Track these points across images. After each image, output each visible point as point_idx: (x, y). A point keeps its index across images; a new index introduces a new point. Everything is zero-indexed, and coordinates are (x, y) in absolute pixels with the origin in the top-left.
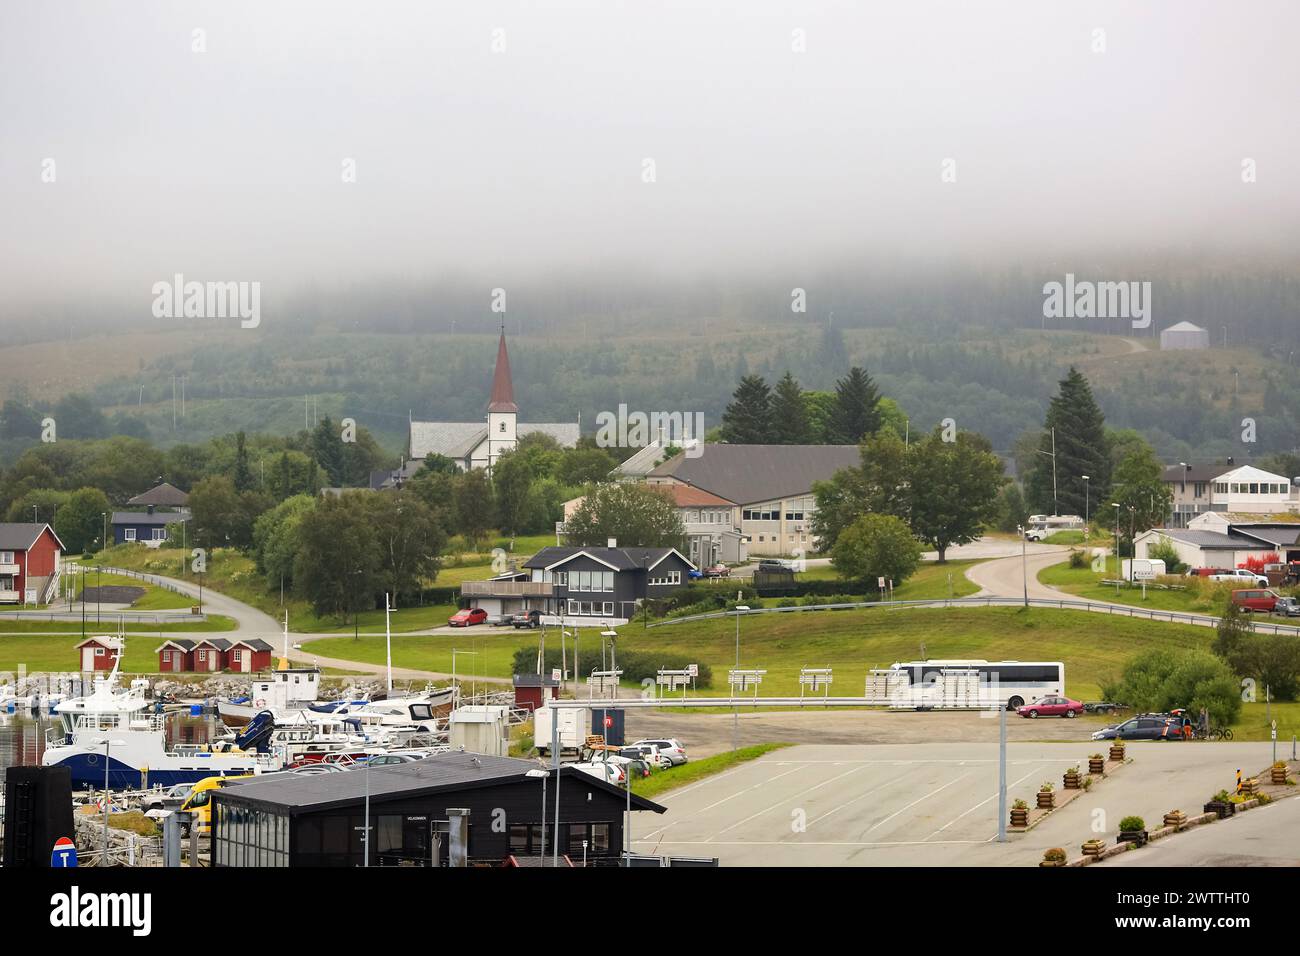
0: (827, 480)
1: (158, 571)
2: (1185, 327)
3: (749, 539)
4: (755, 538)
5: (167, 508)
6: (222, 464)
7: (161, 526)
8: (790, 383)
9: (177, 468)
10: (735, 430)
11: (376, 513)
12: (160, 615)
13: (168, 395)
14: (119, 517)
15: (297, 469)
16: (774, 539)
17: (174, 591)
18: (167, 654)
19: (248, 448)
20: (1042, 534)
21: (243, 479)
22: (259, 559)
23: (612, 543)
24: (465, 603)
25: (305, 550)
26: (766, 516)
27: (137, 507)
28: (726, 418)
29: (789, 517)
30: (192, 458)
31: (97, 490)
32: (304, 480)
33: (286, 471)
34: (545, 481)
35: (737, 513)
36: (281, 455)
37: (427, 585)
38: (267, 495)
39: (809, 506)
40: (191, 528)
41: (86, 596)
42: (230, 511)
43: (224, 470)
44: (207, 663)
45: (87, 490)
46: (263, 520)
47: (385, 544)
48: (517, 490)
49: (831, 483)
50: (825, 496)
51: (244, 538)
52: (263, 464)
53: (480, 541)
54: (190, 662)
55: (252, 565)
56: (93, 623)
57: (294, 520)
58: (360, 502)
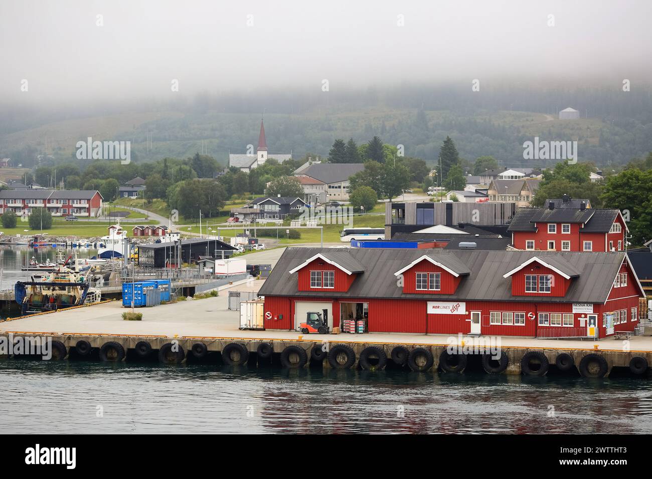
0: (353, 176)
1: (135, 206)
2: (569, 110)
3: (331, 195)
4: (333, 195)
5: (139, 186)
6: (159, 170)
7: (136, 191)
8: (352, 142)
9: (143, 171)
10: (333, 158)
11: (204, 187)
12: (134, 220)
13: (145, 140)
14: (122, 189)
15: (185, 172)
16: (339, 195)
17: (140, 213)
18: (136, 230)
19: (168, 164)
20: (432, 193)
21: (165, 175)
22: (168, 202)
23: (279, 196)
24: (232, 215)
25: (180, 198)
26: (336, 187)
27: (129, 185)
28: (330, 154)
29: (344, 187)
30: (149, 168)
31: (114, 179)
32: (187, 176)
33: (181, 172)
34: (266, 176)
35: (326, 186)
36: (179, 166)
37: (221, 210)
38: (173, 181)
39: (347, 184)
40: (146, 192)
41: (110, 215)
42: (159, 186)
43: (159, 172)
44: (148, 233)
45: (111, 179)
46: (169, 189)
47: (207, 196)
48: (255, 179)
49: (355, 176)
50: (353, 181)
51: (163, 195)
52: (173, 170)
53: (243, 196)
54: (143, 233)
55: (165, 204)
56: (113, 222)
57: (178, 189)
58: (199, 183)
